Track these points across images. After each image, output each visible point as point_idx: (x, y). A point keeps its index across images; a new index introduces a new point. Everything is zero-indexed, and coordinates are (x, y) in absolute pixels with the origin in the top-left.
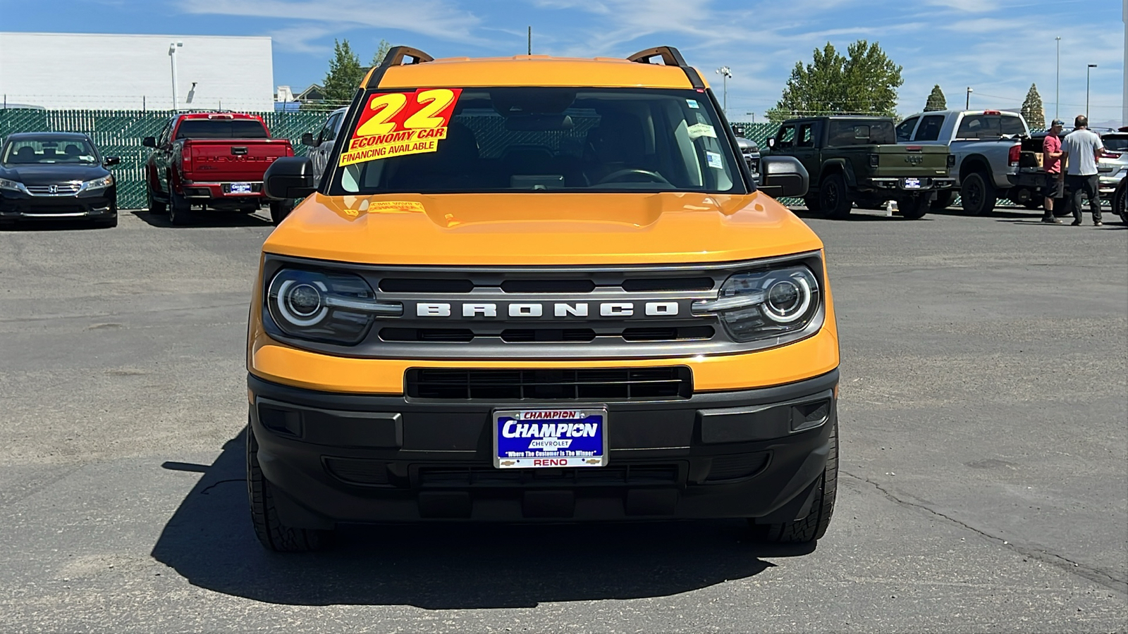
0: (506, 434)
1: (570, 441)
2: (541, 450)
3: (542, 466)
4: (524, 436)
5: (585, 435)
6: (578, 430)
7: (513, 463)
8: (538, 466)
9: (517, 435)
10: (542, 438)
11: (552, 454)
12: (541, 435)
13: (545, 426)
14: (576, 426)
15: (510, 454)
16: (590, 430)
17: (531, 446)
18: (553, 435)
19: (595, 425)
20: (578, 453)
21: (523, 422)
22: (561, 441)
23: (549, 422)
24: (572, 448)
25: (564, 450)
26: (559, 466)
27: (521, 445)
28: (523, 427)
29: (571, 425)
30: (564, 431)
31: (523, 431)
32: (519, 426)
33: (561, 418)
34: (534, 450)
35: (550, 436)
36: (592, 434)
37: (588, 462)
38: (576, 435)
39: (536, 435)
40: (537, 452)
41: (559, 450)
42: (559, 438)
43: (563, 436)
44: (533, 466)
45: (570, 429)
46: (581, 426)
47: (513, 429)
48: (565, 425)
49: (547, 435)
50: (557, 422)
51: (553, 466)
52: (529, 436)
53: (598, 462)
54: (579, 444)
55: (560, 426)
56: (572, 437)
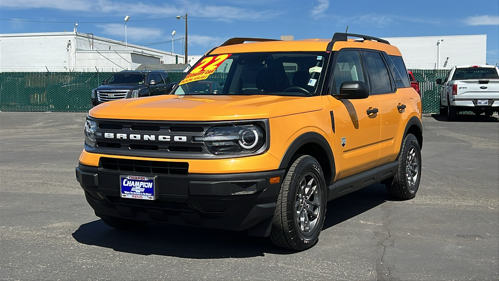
0: (124, 185)
1: (144, 189)
2: (135, 192)
3: (135, 198)
4: (130, 186)
5: (149, 187)
6: (146, 185)
7: (126, 196)
8: (133, 198)
9: (127, 185)
10: (135, 187)
11: (138, 193)
12: (135, 186)
13: (136, 182)
14: (146, 183)
15: (126, 192)
16: (150, 185)
17: (132, 190)
18: (139, 186)
19: (152, 183)
20: (147, 194)
21: (129, 180)
22: (141, 189)
23: (138, 181)
24: (145, 192)
25: (142, 192)
26: (140, 198)
27: (129, 189)
28: (129, 182)
29: (144, 183)
30: (142, 185)
31: (129, 184)
32: (128, 181)
33: (141, 180)
34: (133, 191)
35: (138, 186)
36: (151, 187)
37: (149, 198)
38: (146, 187)
39: (134, 186)
40: (134, 192)
41: (141, 192)
42: (141, 188)
43: (142, 187)
44: (132, 198)
45: (144, 184)
46: (147, 183)
47: (126, 183)
48: (142, 183)
49: (137, 186)
50: (140, 181)
51: (138, 198)
52: (131, 186)
53: (152, 198)
54: (147, 190)
55: (141, 182)
56: (145, 188)
